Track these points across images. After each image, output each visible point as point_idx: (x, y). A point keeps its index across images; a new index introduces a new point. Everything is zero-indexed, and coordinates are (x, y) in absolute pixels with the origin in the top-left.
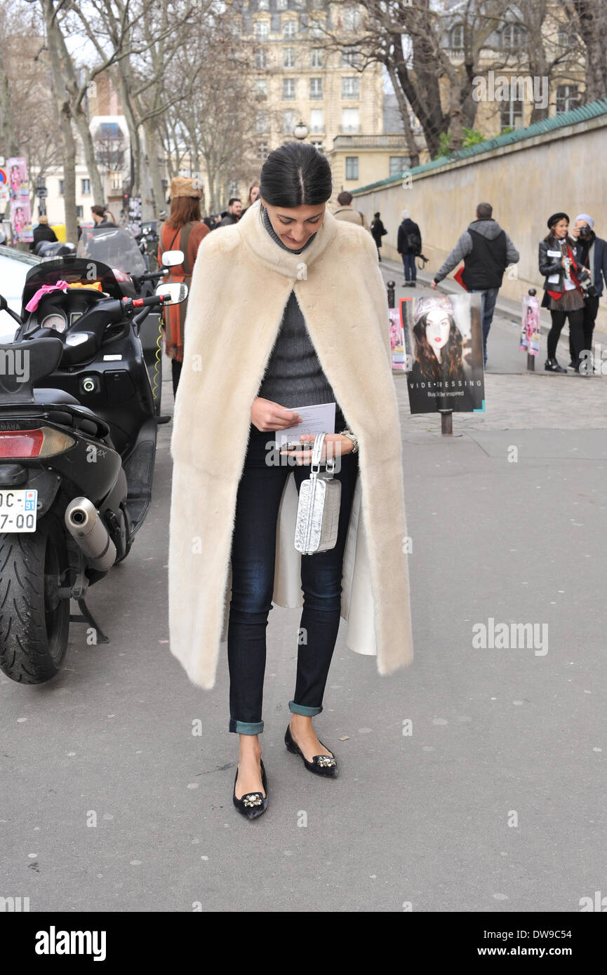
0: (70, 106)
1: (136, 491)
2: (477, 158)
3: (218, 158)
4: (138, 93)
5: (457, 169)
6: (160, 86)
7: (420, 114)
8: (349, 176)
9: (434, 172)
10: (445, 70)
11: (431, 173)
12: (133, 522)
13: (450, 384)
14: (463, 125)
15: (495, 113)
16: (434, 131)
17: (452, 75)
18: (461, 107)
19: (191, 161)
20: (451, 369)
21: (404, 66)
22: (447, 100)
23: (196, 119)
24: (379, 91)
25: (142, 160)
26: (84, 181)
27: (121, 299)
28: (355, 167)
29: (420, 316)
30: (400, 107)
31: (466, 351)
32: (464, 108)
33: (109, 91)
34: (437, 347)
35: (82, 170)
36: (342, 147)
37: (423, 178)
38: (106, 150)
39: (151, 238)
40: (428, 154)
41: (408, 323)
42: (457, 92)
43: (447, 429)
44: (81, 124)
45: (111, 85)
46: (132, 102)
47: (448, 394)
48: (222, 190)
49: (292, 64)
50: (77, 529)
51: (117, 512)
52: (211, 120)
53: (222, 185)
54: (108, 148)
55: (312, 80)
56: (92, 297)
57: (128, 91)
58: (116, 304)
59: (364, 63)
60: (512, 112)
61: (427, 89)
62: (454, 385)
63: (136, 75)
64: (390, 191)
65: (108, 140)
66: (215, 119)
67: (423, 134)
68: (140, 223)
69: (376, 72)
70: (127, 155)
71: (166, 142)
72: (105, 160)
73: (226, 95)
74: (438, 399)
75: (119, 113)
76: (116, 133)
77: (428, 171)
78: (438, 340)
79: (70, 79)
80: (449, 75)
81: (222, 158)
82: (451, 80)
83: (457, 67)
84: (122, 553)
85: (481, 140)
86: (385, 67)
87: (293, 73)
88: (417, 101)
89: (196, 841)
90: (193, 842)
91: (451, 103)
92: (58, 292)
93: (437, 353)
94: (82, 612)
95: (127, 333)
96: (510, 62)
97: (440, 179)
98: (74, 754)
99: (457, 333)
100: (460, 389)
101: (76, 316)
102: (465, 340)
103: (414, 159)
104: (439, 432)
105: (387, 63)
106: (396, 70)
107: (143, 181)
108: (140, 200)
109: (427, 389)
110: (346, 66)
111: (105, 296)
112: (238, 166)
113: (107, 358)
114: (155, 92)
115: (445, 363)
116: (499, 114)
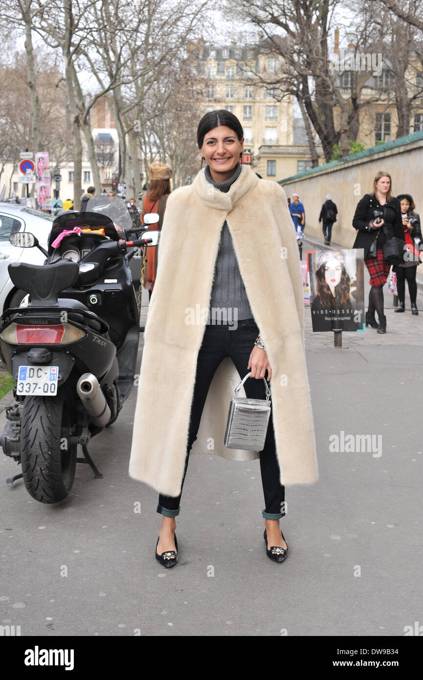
0: (80, 119)
1: (124, 374)
2: (360, 161)
3: (179, 159)
4: (126, 112)
5: (345, 168)
6: (141, 108)
7: (319, 132)
8: (269, 173)
9: (329, 171)
10: (338, 101)
11: (327, 171)
12: (122, 395)
13: (341, 312)
14: (349, 139)
15: (372, 132)
16: (329, 143)
17: (342, 104)
18: (348, 127)
19: (160, 161)
20: (342, 301)
21: (309, 98)
22: (339, 122)
23: (165, 132)
24: (291, 115)
25: (127, 158)
26: (86, 172)
27: (118, 240)
28: (274, 168)
29: (321, 264)
30: (306, 126)
31: (353, 289)
32: (350, 128)
33: (104, 110)
34: (332, 286)
35: (86, 165)
36: (264, 153)
37: (321, 175)
38: (101, 152)
39: (132, 211)
40: (324, 160)
41: (313, 269)
42: (345, 117)
43: (338, 343)
44: (86, 131)
45: (106, 107)
46: (122, 118)
47: (339, 319)
48: (181, 181)
49: (232, 96)
50: (85, 395)
51: (111, 387)
52: (175, 133)
53: (181, 178)
54: (103, 151)
55: (245, 107)
56: (98, 239)
57: (119, 111)
58: (114, 244)
59: (282, 96)
60: (383, 132)
61: (325, 115)
62: (343, 312)
63: (124, 100)
64: (298, 184)
65: (103, 145)
66: (177, 132)
67: (321, 145)
68: (124, 200)
69: (289, 103)
70: (117, 156)
71: (143, 147)
72: (101, 158)
73: (186, 116)
74: (333, 322)
75: (111, 127)
76: (110, 141)
77: (325, 170)
78: (333, 281)
79: (80, 100)
80: (340, 104)
81: (182, 159)
82: (342, 108)
83: (346, 100)
84: (114, 416)
85: (362, 149)
86: (296, 99)
87: (232, 102)
88: (318, 123)
89: (164, 613)
90: (162, 613)
91: (341, 124)
92: (74, 235)
93: (333, 290)
94: (85, 456)
95: (121, 265)
96: (383, 97)
97: (333, 175)
98: (78, 552)
99: (347, 276)
100: (348, 315)
101: (86, 252)
102: (352, 282)
103: (315, 162)
104: (332, 345)
105: (298, 96)
106: (304, 101)
107: (127, 172)
108: (125, 185)
109: (325, 315)
110: (270, 98)
111: (107, 239)
112: (192, 165)
113: (106, 281)
114: (137, 112)
115: (338, 297)
116: (374, 133)
